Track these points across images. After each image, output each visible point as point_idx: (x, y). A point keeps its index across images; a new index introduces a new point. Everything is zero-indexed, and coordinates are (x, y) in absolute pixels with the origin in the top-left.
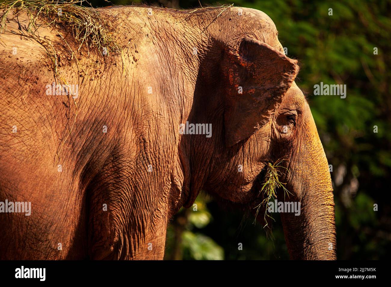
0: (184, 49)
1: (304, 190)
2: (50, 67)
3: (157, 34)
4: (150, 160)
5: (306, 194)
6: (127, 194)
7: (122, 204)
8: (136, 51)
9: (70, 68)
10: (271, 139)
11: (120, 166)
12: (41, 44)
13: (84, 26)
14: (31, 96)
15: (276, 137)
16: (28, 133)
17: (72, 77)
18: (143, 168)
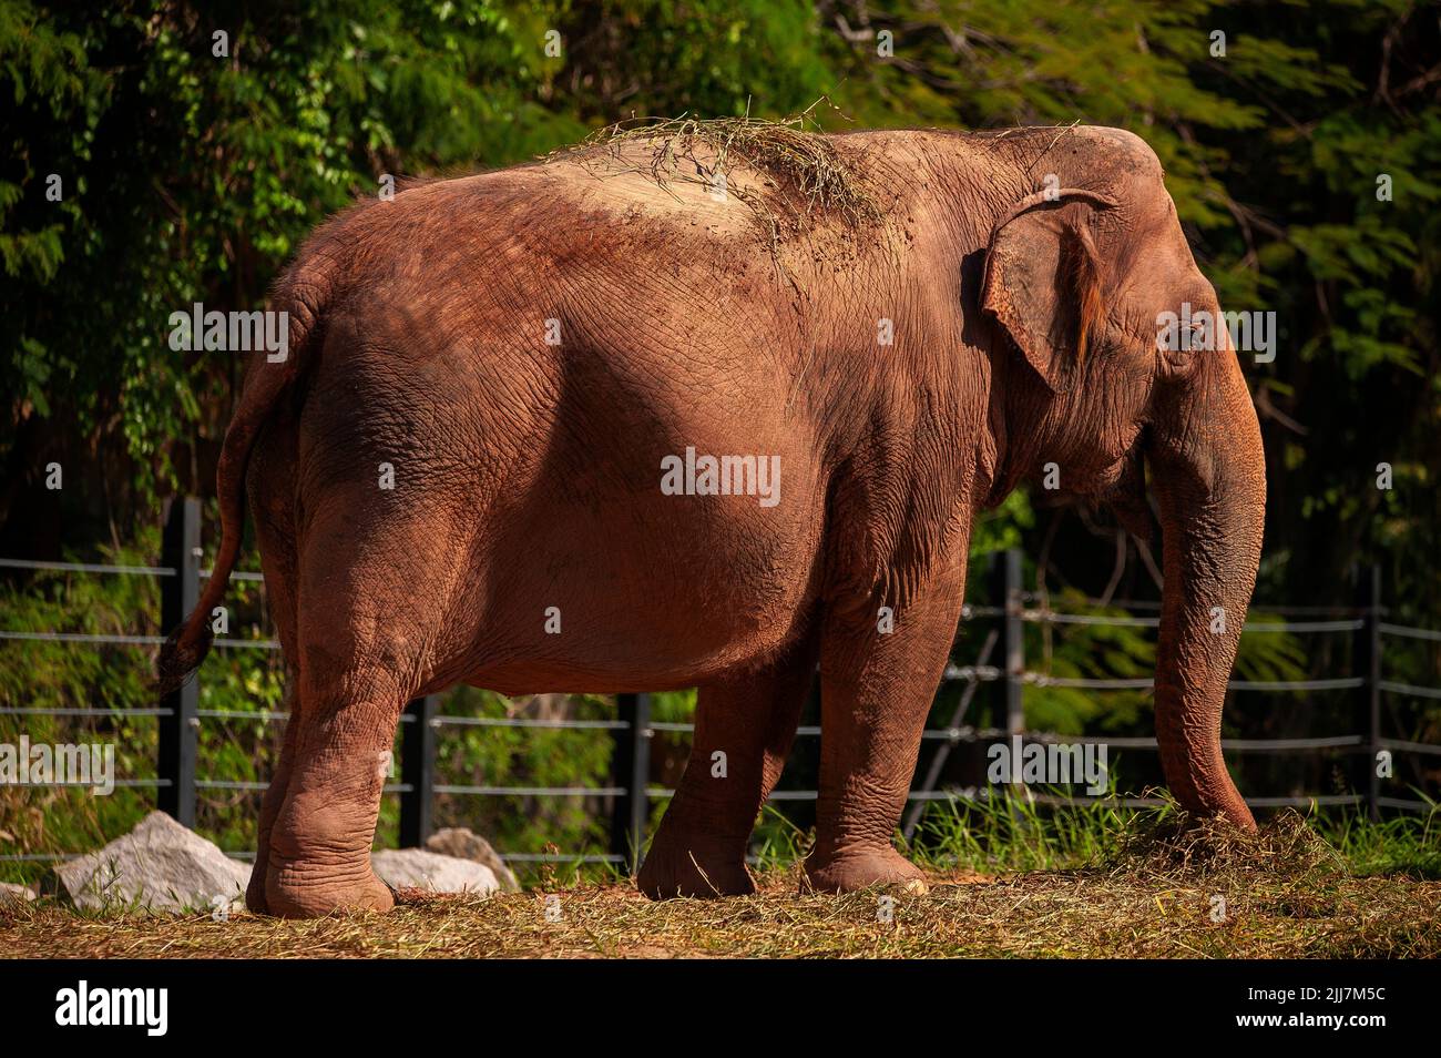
0: (992, 206)
1: (1218, 470)
2: (764, 243)
3: (942, 181)
4: (940, 428)
5: (1221, 478)
6: (898, 495)
7: (889, 515)
8: (909, 220)
9: (797, 246)
10: (1155, 378)
11: (886, 444)
12: (742, 198)
13: (813, 167)
14: (736, 298)
15: (1164, 373)
16: (740, 363)
17: (804, 263)
18: (927, 445)
